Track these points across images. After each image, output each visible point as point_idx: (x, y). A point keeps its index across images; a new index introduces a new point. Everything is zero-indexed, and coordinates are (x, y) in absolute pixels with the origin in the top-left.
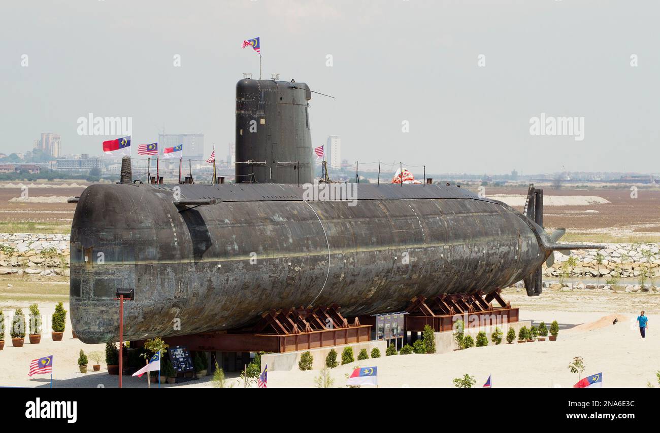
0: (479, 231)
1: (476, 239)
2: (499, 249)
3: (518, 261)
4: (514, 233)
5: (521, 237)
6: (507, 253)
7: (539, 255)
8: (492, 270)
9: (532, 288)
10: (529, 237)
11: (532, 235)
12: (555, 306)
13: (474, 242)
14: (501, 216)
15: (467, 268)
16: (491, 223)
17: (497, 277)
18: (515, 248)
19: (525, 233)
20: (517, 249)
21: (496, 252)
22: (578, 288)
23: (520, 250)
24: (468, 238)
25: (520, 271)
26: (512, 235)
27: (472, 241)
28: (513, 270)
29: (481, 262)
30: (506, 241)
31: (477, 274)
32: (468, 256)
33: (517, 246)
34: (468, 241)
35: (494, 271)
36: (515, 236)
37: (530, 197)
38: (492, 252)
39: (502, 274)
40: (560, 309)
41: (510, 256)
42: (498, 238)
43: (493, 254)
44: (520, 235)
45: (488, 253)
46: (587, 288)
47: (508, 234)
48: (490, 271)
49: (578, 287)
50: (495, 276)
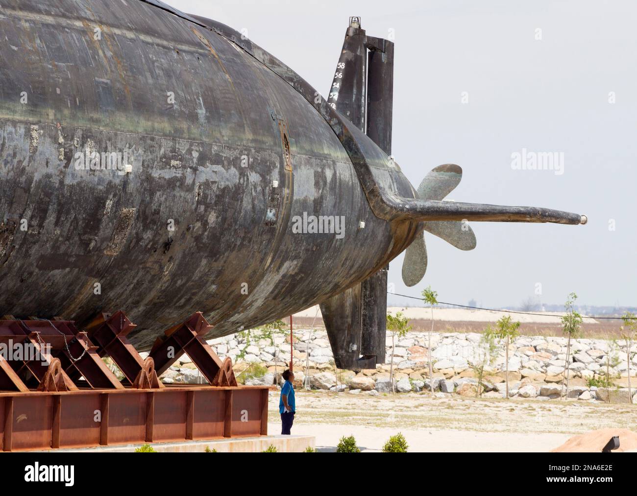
0: (108, 89)
1: (95, 116)
2: (195, 170)
3: (278, 227)
4: (263, 125)
5: (293, 149)
6: (237, 192)
7: (363, 224)
8: (167, 245)
9: (351, 341)
10: (326, 157)
11: (340, 155)
12: (444, 419)
13: (81, 124)
14: (216, 63)
15: (51, 218)
16: (168, 73)
17: (197, 275)
18: (266, 182)
19: (312, 141)
20: (276, 184)
21: (182, 180)
22: (520, 395)
23: (286, 191)
24: (58, 103)
25: (289, 267)
26: (255, 132)
27: (74, 117)
28: (263, 260)
29: (117, 205)
30: (229, 148)
31: (98, 249)
32: (51, 170)
33: (275, 174)
34: (51, 113)
35: (177, 251)
36: (269, 140)
37: (350, 55)
38: (168, 174)
39: (217, 265)
40: (455, 424)
41: (247, 204)
42: (195, 131)
43: (171, 184)
44: (291, 140)
45: (149, 179)
46: (541, 394)
47: (241, 126)
48: (159, 246)
49: (522, 391)
50: (185, 268)
